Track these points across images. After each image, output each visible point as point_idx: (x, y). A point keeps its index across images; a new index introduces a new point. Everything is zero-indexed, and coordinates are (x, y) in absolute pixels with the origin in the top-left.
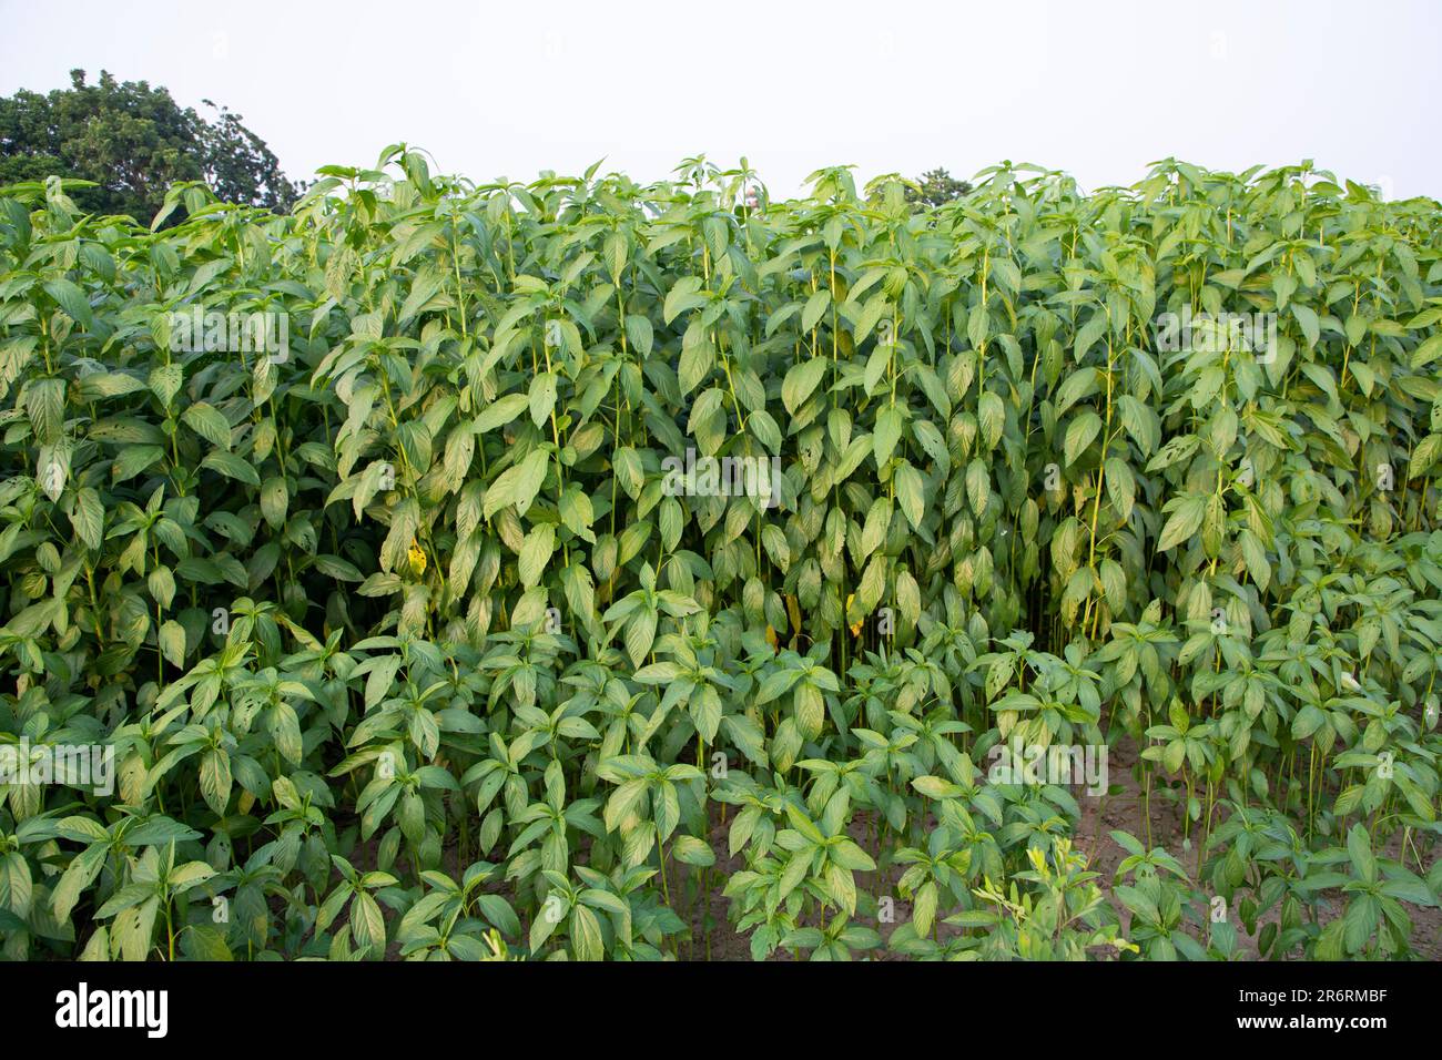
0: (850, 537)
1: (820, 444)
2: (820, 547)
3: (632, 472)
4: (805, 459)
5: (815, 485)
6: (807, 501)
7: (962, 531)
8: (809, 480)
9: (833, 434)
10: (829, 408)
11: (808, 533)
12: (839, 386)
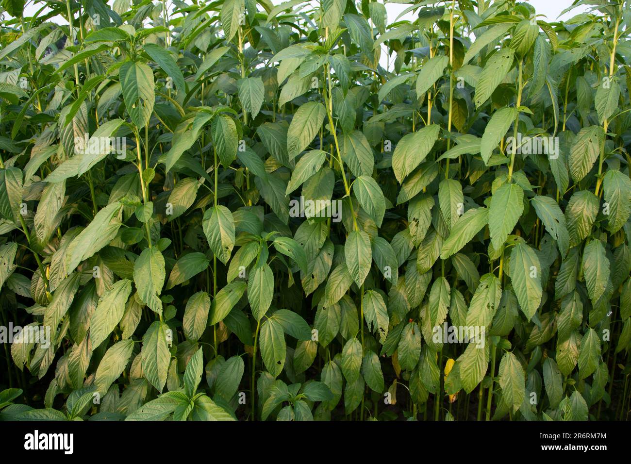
0: (453, 309)
1: (429, 214)
2: (423, 314)
3: (223, 233)
4: (412, 227)
5: (421, 255)
6: (411, 269)
7: (571, 311)
8: (415, 249)
9: (443, 205)
10: (439, 179)
11: (410, 300)
12: (452, 154)
